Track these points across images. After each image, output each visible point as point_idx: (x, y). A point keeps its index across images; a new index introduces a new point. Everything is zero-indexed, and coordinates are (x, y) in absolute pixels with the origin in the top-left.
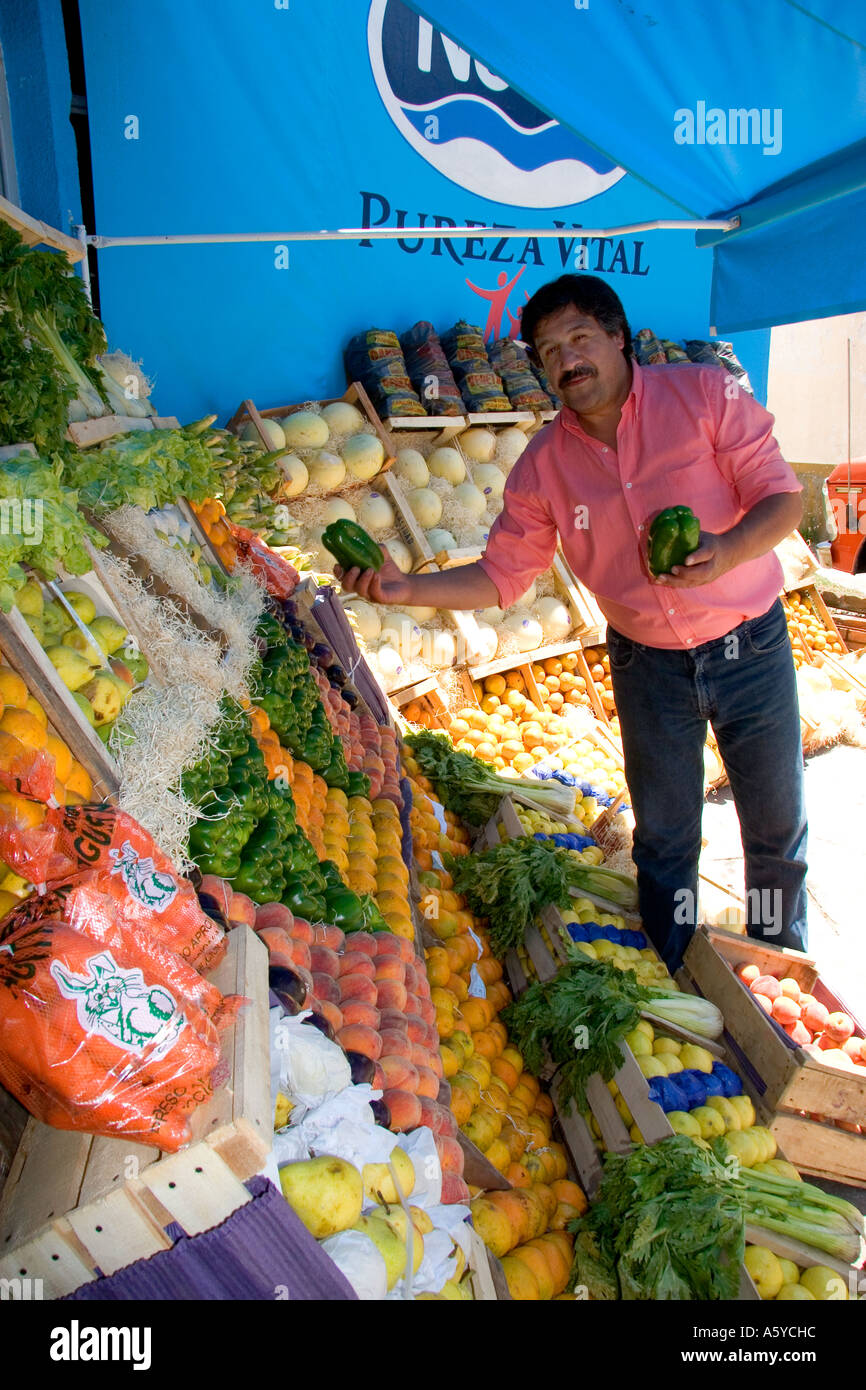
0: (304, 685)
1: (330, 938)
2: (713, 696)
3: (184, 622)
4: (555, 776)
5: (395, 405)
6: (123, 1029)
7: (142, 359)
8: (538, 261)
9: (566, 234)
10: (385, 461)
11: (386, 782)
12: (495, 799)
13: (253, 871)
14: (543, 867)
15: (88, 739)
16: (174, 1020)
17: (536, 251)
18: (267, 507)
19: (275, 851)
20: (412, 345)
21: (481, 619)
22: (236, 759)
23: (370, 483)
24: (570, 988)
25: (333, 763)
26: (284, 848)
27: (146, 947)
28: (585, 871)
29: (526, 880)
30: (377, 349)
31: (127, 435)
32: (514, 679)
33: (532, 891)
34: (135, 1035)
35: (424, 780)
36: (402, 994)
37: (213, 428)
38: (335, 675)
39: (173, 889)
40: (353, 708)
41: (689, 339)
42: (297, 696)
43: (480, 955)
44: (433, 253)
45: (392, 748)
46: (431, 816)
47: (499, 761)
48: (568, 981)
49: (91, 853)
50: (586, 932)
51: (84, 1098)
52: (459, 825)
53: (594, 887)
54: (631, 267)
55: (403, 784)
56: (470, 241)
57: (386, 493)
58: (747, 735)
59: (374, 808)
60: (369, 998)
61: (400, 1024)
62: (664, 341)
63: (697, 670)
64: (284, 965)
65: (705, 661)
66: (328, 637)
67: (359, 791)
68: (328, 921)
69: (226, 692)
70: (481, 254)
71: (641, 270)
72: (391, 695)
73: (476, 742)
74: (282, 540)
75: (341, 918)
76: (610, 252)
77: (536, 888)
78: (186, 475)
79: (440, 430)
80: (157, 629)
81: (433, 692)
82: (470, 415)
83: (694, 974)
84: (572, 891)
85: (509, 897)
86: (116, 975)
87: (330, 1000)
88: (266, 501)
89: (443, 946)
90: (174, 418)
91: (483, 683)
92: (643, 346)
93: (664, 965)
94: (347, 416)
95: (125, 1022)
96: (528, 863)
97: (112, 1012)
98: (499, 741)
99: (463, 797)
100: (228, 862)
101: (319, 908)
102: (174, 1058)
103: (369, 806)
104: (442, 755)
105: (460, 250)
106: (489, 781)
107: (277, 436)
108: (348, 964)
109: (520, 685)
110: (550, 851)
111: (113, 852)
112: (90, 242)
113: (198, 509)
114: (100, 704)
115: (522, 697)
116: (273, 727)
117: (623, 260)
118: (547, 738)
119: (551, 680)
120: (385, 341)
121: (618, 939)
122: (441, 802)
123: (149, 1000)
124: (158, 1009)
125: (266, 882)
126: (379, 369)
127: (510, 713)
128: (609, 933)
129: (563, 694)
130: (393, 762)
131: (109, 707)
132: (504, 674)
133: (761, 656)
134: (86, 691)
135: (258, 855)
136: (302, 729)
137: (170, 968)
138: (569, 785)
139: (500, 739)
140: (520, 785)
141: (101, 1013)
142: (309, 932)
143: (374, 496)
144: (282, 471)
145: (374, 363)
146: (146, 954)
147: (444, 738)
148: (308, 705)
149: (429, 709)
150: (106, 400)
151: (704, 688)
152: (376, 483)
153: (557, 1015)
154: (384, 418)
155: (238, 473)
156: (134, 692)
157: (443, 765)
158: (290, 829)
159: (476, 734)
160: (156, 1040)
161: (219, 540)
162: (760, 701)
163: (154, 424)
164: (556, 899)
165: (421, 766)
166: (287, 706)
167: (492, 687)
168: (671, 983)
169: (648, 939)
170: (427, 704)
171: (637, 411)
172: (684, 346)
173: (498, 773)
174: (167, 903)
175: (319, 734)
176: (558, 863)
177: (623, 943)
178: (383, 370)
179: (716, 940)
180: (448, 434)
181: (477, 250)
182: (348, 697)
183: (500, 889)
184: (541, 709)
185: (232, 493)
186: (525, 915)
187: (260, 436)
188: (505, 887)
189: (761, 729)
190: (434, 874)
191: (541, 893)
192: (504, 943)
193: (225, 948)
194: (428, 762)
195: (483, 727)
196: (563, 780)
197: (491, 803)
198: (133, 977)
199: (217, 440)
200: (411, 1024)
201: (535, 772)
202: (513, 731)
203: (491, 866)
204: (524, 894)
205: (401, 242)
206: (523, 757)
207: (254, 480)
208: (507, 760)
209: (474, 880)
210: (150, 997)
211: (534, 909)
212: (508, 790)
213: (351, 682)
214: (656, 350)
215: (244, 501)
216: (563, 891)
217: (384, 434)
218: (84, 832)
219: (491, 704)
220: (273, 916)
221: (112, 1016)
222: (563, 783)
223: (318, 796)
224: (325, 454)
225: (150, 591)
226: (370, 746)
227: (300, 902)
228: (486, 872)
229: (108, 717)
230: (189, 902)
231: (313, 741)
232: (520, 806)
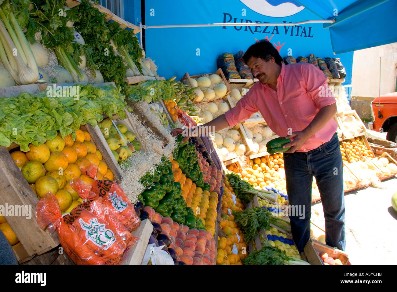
0: (192, 156)
1: (184, 229)
2: (313, 167)
3: (153, 134)
4: (272, 190)
5: (231, 75)
6: (97, 240)
7: (155, 60)
8: (278, 33)
9: (287, 25)
10: (227, 92)
11: (216, 187)
12: (252, 195)
13: (162, 207)
14: (262, 217)
15: (114, 164)
16: (112, 239)
17: (277, 30)
18: (190, 104)
19: (171, 202)
20: (238, 58)
21: (255, 141)
22: (164, 175)
23: (223, 98)
24: (263, 254)
25: (199, 180)
26: (174, 202)
27: (112, 220)
28: (276, 219)
29: (256, 220)
30: (227, 59)
31: (146, 81)
32: (263, 160)
33: (258, 223)
34: (100, 242)
35: (231, 188)
36: (204, 248)
37: (175, 81)
38: (205, 155)
39: (126, 206)
40: (210, 165)
41: (326, 57)
42: (189, 159)
43: (239, 241)
44: (245, 31)
45: (221, 177)
46: (231, 199)
47: (256, 184)
48: (263, 251)
49: (104, 193)
50: (273, 238)
51: (84, 257)
52: (242, 203)
53: (278, 224)
54: (307, 35)
55: (221, 188)
56: (257, 27)
57: (227, 102)
58: (324, 179)
59: (210, 194)
60: (192, 248)
61: (201, 256)
62: (318, 58)
63: (308, 159)
64: (165, 234)
65: (311, 156)
66: (204, 143)
67: (206, 189)
68: (185, 224)
69: (164, 155)
70: (260, 31)
71: (311, 35)
72: (224, 162)
73: (249, 178)
74: (194, 114)
75: (190, 224)
76: (301, 30)
77: (259, 223)
78: (163, 93)
79: (245, 83)
80: (144, 136)
81: (238, 162)
82: (254, 79)
83: (306, 255)
84: (271, 225)
85: (250, 225)
86: (97, 225)
87: (180, 247)
88: (190, 102)
89: (226, 237)
90: (163, 77)
91: (254, 160)
92: (310, 59)
93: (298, 251)
94: (217, 78)
95: (98, 238)
96: (257, 215)
97: (95, 235)
98: (257, 178)
99: (243, 194)
100: (154, 204)
101: (182, 220)
102: (110, 250)
103: (209, 193)
104: (237, 181)
105: (253, 30)
106: (251, 190)
107: (195, 83)
108: (189, 237)
109: (265, 162)
110: (265, 212)
111: (110, 194)
112: (143, 27)
113: (167, 103)
114: (121, 155)
115: (266, 165)
116: (180, 167)
117: (305, 33)
118: (271, 178)
119: (275, 160)
120: (229, 57)
121: (283, 241)
122: (235, 195)
123: (106, 233)
124: (108, 236)
125: (166, 211)
126: (227, 64)
127: (261, 170)
128: (281, 239)
129: (279, 165)
130: (220, 182)
131: (124, 156)
132: (260, 158)
133: (328, 155)
134: (118, 151)
135: (165, 202)
136: (189, 169)
137: (117, 226)
138: (276, 193)
139: (257, 177)
140: (261, 192)
141: (91, 234)
142: (178, 227)
143: (223, 102)
144: (195, 94)
145: (225, 63)
146: (111, 222)
147: (238, 176)
148: (192, 162)
149: (236, 167)
150: (141, 71)
151: (310, 164)
152: (224, 98)
153: (258, 261)
154: (228, 79)
155: (181, 94)
156: (133, 153)
157: (237, 184)
158: (177, 196)
159: (249, 175)
160: (106, 244)
161: (173, 112)
162: (328, 169)
163: (156, 79)
164: (265, 227)
165: (230, 184)
166: (185, 162)
167: (256, 162)
168: (299, 256)
169: (294, 242)
170: (236, 165)
171: (282, 80)
172: (324, 59)
173: (255, 187)
174: (123, 209)
175: (195, 171)
176: (267, 216)
177: (285, 243)
178: (228, 65)
179: (315, 244)
180: (247, 85)
181: (259, 30)
182: (208, 161)
183: (248, 222)
184: (271, 169)
185: (179, 99)
186: (255, 231)
187: (190, 83)
188: (249, 222)
189: (328, 177)
190: (228, 216)
191: (261, 225)
192: (248, 239)
193: (139, 224)
194: (233, 182)
195: (252, 174)
196: (274, 191)
197: (251, 196)
198: (103, 226)
199: (176, 84)
200: (205, 257)
201: (266, 188)
202: (261, 176)
203: (246, 215)
204: (255, 225)
205: (235, 27)
206: (263, 183)
207: (187, 96)
208: (258, 184)
209: (240, 219)
210: (106, 232)
211: (258, 229)
212: (257, 193)
213: (210, 156)
214: (315, 60)
215: (183, 102)
216: (268, 225)
217: (227, 84)
218: (103, 187)
219: (255, 167)
220: (167, 221)
221: (94, 236)
222: (275, 192)
223: (193, 189)
224: (209, 89)
225: (144, 125)
226: (213, 176)
227: (176, 218)
228: (244, 216)
229: (123, 159)
230: (130, 210)
231: (193, 173)
232: (260, 198)
